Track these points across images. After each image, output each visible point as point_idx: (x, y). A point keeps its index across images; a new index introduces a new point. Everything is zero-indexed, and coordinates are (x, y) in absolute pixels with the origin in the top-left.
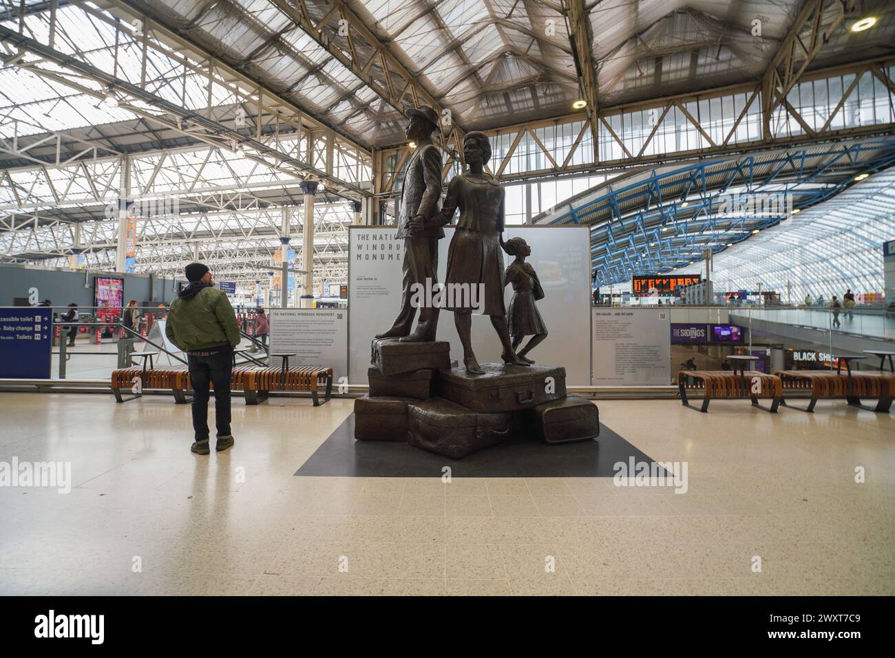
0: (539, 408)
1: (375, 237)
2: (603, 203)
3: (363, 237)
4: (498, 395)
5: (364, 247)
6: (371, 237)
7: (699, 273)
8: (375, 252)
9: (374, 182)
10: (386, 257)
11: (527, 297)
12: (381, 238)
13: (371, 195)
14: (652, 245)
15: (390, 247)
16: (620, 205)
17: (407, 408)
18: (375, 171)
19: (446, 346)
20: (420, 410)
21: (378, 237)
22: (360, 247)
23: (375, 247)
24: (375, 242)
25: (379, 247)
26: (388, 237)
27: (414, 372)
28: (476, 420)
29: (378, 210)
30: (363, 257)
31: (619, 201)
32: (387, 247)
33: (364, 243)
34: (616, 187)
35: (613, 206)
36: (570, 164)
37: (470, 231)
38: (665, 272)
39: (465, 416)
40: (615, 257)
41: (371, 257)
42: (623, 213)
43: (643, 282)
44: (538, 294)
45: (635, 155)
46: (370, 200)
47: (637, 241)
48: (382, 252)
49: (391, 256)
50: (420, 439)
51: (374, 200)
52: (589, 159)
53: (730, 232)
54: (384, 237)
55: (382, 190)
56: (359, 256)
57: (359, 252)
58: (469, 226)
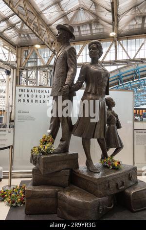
0: (127, 191)
1: (28, 91)
3: (22, 90)
4: (109, 187)
5: (22, 96)
6: (26, 91)
8: (28, 98)
9: (16, 62)
10: (34, 101)
12: (32, 91)
15: (36, 96)
16: (123, 79)
18: (17, 57)
21: (30, 91)
22: (20, 95)
23: (28, 96)
24: (28, 93)
25: (30, 96)
26: (36, 91)
27: (59, 171)
28: (99, 202)
29: (18, 75)
30: (22, 101)
31: (123, 77)
32: (35, 96)
33: (23, 93)
34: (123, 71)
37: (93, 94)
39: (93, 201)
41: (26, 101)
45: (132, 58)
46: (15, 70)
48: (32, 99)
49: (36, 101)
50: (66, 214)
51: (17, 70)
54: (33, 91)
55: (20, 66)
56: (20, 100)
57: (20, 98)
58: (93, 92)
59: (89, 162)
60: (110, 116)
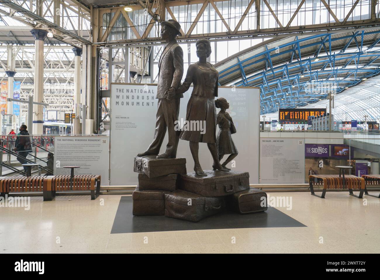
0: (236, 195)
1: (128, 91)
2: (261, 57)
3: (120, 91)
4: (215, 188)
5: (121, 97)
6: (125, 91)
7: (325, 108)
8: (128, 100)
10: (135, 104)
11: (227, 132)
12: (132, 91)
13: (91, 44)
14: (293, 87)
15: (138, 98)
16: (272, 59)
17: (164, 196)
19: (184, 161)
20: (173, 197)
21: (130, 91)
22: (118, 97)
23: (128, 97)
24: (128, 94)
25: (130, 97)
26: (137, 91)
27: (167, 175)
28: (205, 201)
29: (95, 55)
30: (120, 103)
31: (272, 56)
32: (136, 97)
33: (121, 94)
34: (270, 46)
35: (267, 60)
36: (240, 30)
38: (302, 106)
39: (199, 199)
40: (267, 95)
41: (125, 103)
42: (274, 65)
43: (286, 113)
44: (233, 131)
45: (285, 25)
46: (89, 47)
47: (283, 84)
48: (133, 101)
49: (138, 103)
50: (173, 213)
51: (92, 47)
52: (253, 27)
53: (347, 79)
54: (134, 91)
55: (99, 40)
56: (117, 103)
57: (117, 100)
58: (200, 94)
59: (197, 166)
60: (222, 119)
